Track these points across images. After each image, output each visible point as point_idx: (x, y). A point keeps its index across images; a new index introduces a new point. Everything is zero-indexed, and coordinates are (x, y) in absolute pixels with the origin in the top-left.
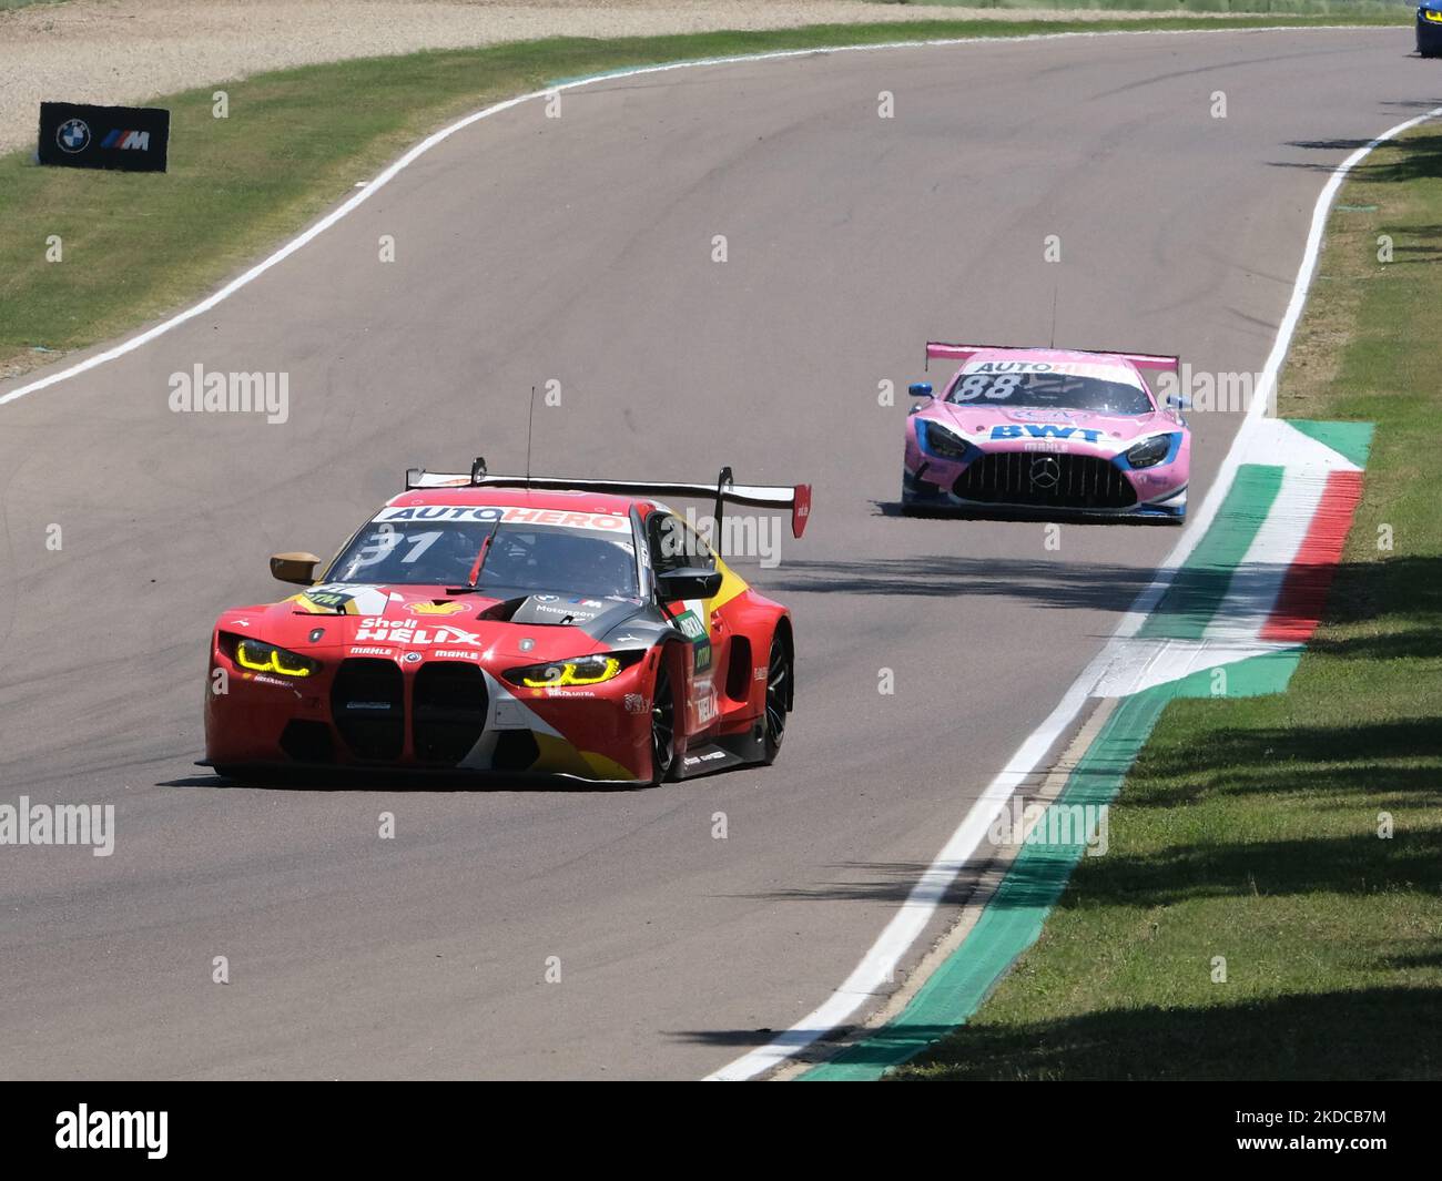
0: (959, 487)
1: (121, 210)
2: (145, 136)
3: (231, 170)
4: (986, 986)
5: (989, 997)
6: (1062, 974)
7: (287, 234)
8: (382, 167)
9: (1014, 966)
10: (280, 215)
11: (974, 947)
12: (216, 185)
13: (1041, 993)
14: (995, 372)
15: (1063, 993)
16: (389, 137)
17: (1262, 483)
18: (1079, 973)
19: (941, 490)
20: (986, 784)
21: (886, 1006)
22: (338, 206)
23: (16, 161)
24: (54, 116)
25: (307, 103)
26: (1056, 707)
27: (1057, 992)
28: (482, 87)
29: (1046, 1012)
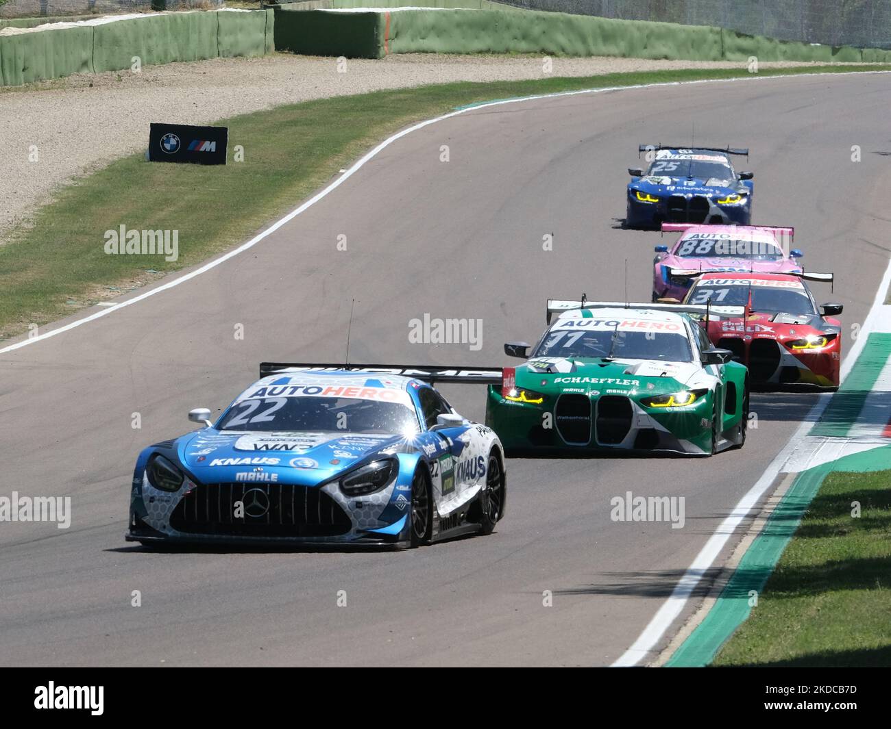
1: (199, 187)
2: (214, 143)
3: (265, 163)
4: (718, 645)
5: (720, 652)
6: (763, 638)
7: (299, 201)
8: (355, 160)
9: (734, 633)
10: (294, 189)
11: (710, 623)
12: (256, 172)
13: (750, 650)
14: (700, 238)
15: (764, 649)
16: (359, 142)
17: (883, 343)
18: (773, 639)
20: (718, 525)
21: (658, 658)
22: (329, 183)
23: (137, 159)
24: (158, 131)
25: (310, 123)
26: (759, 478)
27: (760, 649)
28: (414, 111)
29: (754, 660)
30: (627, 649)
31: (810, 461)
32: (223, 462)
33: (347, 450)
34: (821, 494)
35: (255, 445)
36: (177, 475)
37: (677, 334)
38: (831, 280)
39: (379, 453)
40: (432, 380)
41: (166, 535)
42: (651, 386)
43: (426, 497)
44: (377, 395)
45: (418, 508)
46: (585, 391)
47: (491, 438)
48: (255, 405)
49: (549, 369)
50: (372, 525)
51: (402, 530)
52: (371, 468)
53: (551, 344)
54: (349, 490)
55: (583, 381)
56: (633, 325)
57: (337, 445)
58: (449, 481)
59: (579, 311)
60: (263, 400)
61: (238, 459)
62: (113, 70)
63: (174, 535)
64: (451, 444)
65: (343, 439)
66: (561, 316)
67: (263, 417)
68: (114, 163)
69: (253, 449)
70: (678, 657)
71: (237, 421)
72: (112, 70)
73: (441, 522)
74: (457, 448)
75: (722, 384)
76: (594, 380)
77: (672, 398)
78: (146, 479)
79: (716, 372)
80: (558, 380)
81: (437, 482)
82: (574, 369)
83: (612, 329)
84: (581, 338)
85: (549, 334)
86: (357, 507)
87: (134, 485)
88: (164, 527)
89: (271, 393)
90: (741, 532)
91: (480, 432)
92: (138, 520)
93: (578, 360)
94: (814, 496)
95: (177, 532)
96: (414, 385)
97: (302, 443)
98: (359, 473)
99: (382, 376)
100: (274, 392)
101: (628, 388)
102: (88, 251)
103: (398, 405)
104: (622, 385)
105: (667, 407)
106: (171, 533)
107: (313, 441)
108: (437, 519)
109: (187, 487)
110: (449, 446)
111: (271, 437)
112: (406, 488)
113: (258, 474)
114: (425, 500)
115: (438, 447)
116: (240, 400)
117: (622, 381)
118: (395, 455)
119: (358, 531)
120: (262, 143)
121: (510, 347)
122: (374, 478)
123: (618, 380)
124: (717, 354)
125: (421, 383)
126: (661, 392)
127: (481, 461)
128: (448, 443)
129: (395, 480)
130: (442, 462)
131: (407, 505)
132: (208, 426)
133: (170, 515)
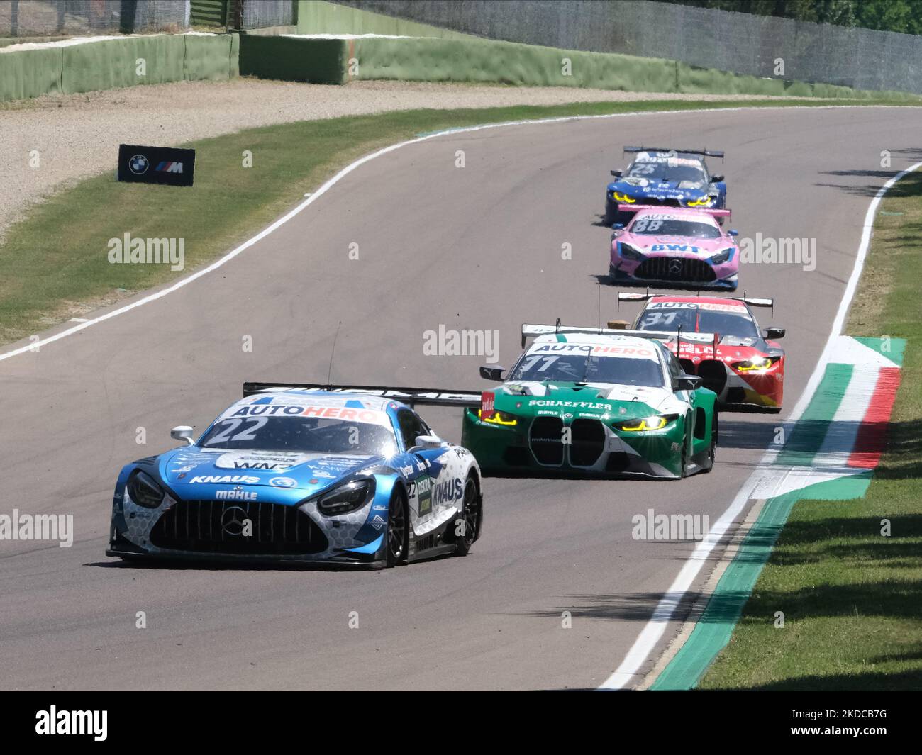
0: (637, 273)
1: (167, 208)
2: (181, 165)
3: (231, 186)
4: (701, 670)
5: (704, 677)
6: (745, 663)
7: (265, 223)
8: (320, 184)
9: (717, 658)
10: (261, 212)
12: (223, 194)
13: (734, 674)
14: (651, 219)
15: (747, 674)
16: (324, 167)
17: (840, 375)
18: (755, 664)
19: (629, 274)
20: (692, 550)
21: (643, 682)
22: (294, 207)
23: (105, 178)
24: (127, 152)
25: (276, 146)
26: (730, 505)
27: (743, 674)
28: (378, 137)
29: (738, 685)
30: (613, 671)
31: (778, 488)
32: (203, 480)
33: (326, 469)
34: (791, 521)
35: (236, 463)
36: (158, 491)
37: (649, 360)
38: (771, 306)
39: (357, 473)
40: (413, 402)
41: (146, 551)
42: (623, 411)
43: (403, 518)
44: (358, 416)
45: (395, 528)
46: (559, 414)
47: (469, 460)
48: (237, 424)
49: (524, 392)
50: (349, 545)
51: (379, 550)
52: (348, 488)
53: (526, 368)
54: (326, 509)
55: (557, 405)
56: (606, 350)
57: (317, 465)
58: (426, 502)
59: (554, 335)
60: (244, 419)
61: (218, 477)
62: (82, 91)
63: (154, 550)
64: (429, 465)
65: (323, 459)
66: (537, 340)
67: (244, 436)
68: (82, 183)
69: (234, 467)
70: (662, 681)
71: (218, 439)
72: (80, 92)
73: (417, 543)
74: (435, 470)
75: (693, 409)
76: (567, 404)
77: (643, 423)
78: (127, 495)
79: (687, 398)
80: (532, 403)
81: (414, 504)
82: (548, 392)
83: (586, 354)
84: (556, 362)
85: (524, 358)
86: (334, 526)
87: (115, 501)
88: (145, 542)
89: (252, 413)
90: (715, 558)
91: (458, 454)
92: (119, 536)
93: (552, 384)
94: (785, 522)
95: (156, 547)
96: (394, 407)
97: (282, 463)
98: (335, 493)
99: (362, 396)
100: (255, 412)
101: (601, 412)
102: (60, 268)
103: (377, 426)
104: (595, 409)
105: (639, 432)
106: (150, 548)
107: (294, 460)
108: (413, 540)
109: (167, 504)
110: (427, 468)
111: (251, 455)
112: (383, 509)
113: (238, 492)
114: (401, 520)
115: (416, 468)
116: (222, 419)
117: (594, 405)
118: (372, 475)
119: (335, 550)
120: (228, 166)
121: (485, 370)
122: (351, 499)
123: (591, 404)
124: (687, 380)
125: (400, 405)
126: (633, 416)
127: (458, 483)
128: (426, 464)
129: (372, 501)
130: (419, 484)
131: (384, 525)
132: (189, 444)
133: (149, 531)
